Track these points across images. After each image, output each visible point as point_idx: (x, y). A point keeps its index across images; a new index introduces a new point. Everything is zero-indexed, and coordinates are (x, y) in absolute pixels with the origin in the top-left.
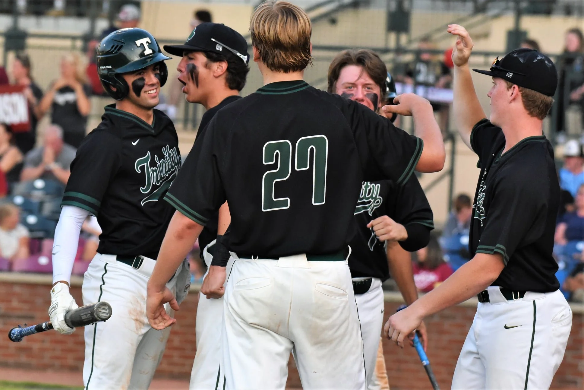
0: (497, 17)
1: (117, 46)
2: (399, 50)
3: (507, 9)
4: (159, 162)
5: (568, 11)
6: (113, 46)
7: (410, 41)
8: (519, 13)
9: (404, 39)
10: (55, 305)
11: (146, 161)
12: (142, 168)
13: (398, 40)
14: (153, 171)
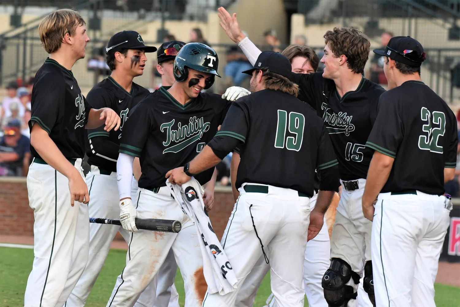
0: (151, 21)
1: (196, 51)
2: (95, 41)
3: (157, 17)
4: (181, 127)
5: (192, 18)
6: (194, 50)
7: (101, 35)
8: (164, 19)
9: (98, 34)
10: (127, 215)
11: (169, 125)
12: (165, 130)
13: (95, 35)
14: (173, 133)
